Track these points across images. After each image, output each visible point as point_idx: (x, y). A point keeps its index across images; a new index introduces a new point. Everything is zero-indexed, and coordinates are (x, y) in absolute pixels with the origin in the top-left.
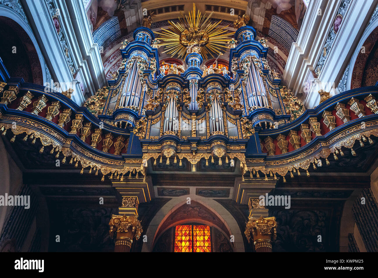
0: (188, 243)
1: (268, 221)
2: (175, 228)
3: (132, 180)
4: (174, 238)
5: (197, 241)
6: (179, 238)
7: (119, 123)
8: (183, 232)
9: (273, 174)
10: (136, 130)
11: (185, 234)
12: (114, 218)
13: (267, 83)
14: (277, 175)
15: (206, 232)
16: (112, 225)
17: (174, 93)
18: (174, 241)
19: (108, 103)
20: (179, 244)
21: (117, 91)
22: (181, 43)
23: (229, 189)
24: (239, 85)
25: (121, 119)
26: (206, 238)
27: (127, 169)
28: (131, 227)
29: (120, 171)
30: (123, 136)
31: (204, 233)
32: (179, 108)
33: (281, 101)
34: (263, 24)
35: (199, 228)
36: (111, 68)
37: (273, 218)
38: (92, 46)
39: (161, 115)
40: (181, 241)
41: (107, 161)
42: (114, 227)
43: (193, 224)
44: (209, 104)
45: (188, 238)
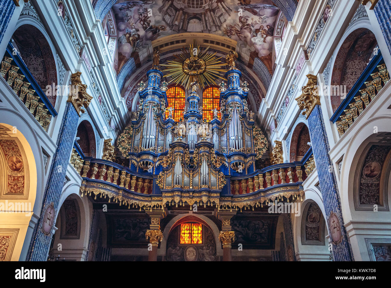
0: (188, 235)
1: (231, 233)
2: (180, 225)
3: (156, 210)
4: (180, 232)
5: (194, 233)
6: (183, 232)
7: (143, 162)
8: (186, 228)
9: (236, 207)
10: (158, 182)
11: (186, 229)
12: (148, 231)
13: (244, 124)
14: (238, 207)
15: (199, 228)
16: (147, 236)
17: (180, 155)
18: (180, 234)
19: (133, 140)
20: (183, 235)
21: (138, 130)
22: (184, 71)
23: (212, 212)
24: (225, 126)
25: (145, 159)
26: (200, 232)
27: (153, 203)
28: (158, 237)
29: (149, 204)
30: (149, 179)
31: (198, 229)
32: (182, 166)
33: (252, 140)
34: (248, 60)
35: (195, 225)
36: (129, 95)
37: (233, 232)
38: (120, 100)
39: (172, 170)
40: (184, 234)
41: (141, 198)
42: (149, 237)
43: (191, 223)
44: (200, 164)
45: (188, 232)
